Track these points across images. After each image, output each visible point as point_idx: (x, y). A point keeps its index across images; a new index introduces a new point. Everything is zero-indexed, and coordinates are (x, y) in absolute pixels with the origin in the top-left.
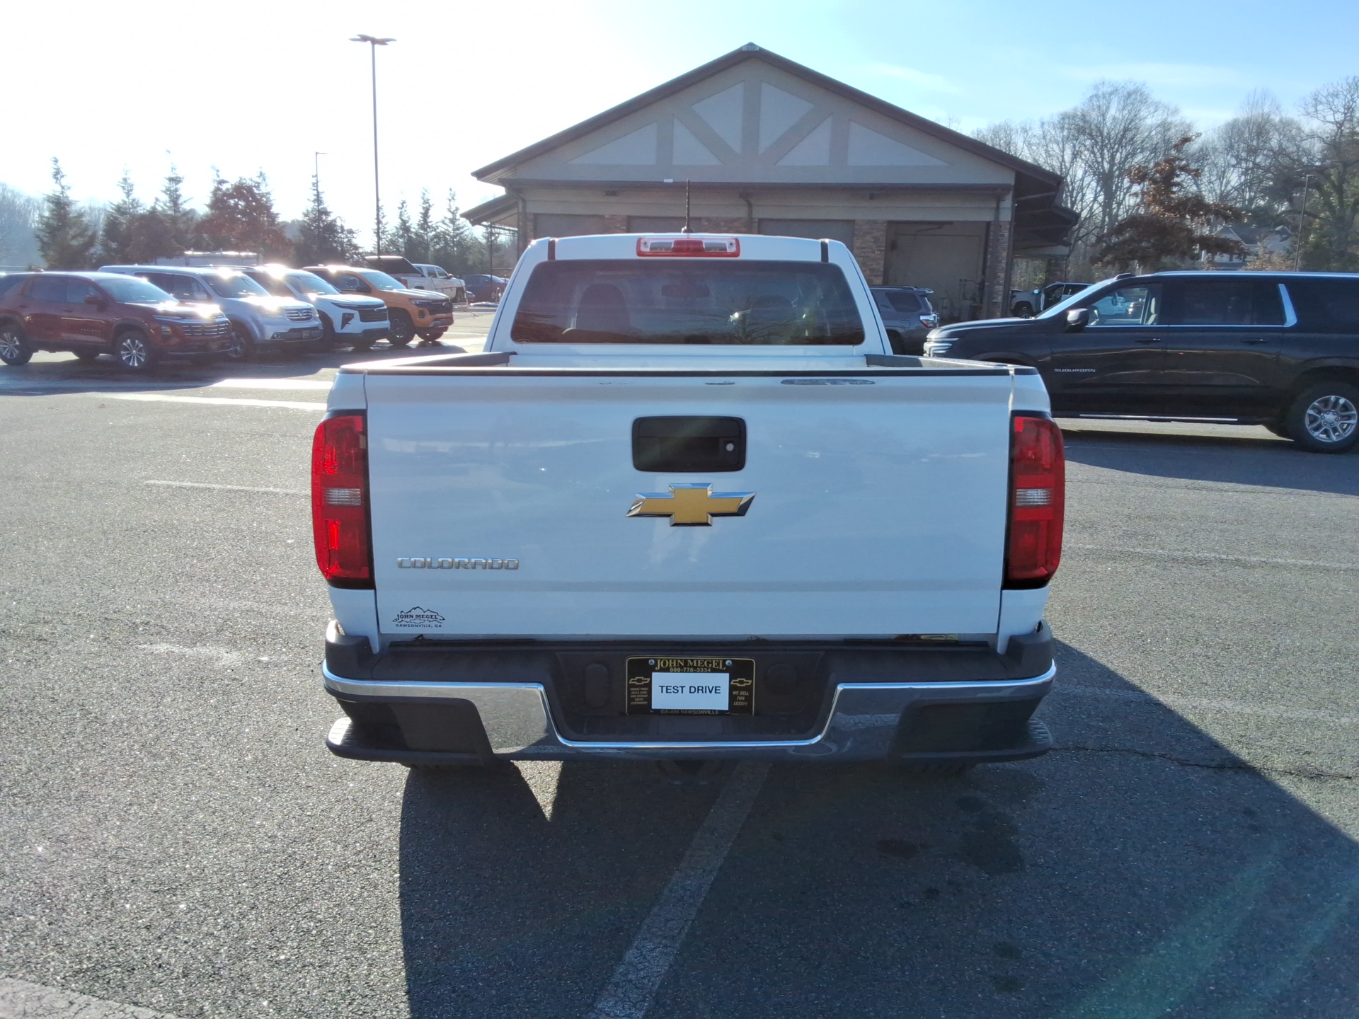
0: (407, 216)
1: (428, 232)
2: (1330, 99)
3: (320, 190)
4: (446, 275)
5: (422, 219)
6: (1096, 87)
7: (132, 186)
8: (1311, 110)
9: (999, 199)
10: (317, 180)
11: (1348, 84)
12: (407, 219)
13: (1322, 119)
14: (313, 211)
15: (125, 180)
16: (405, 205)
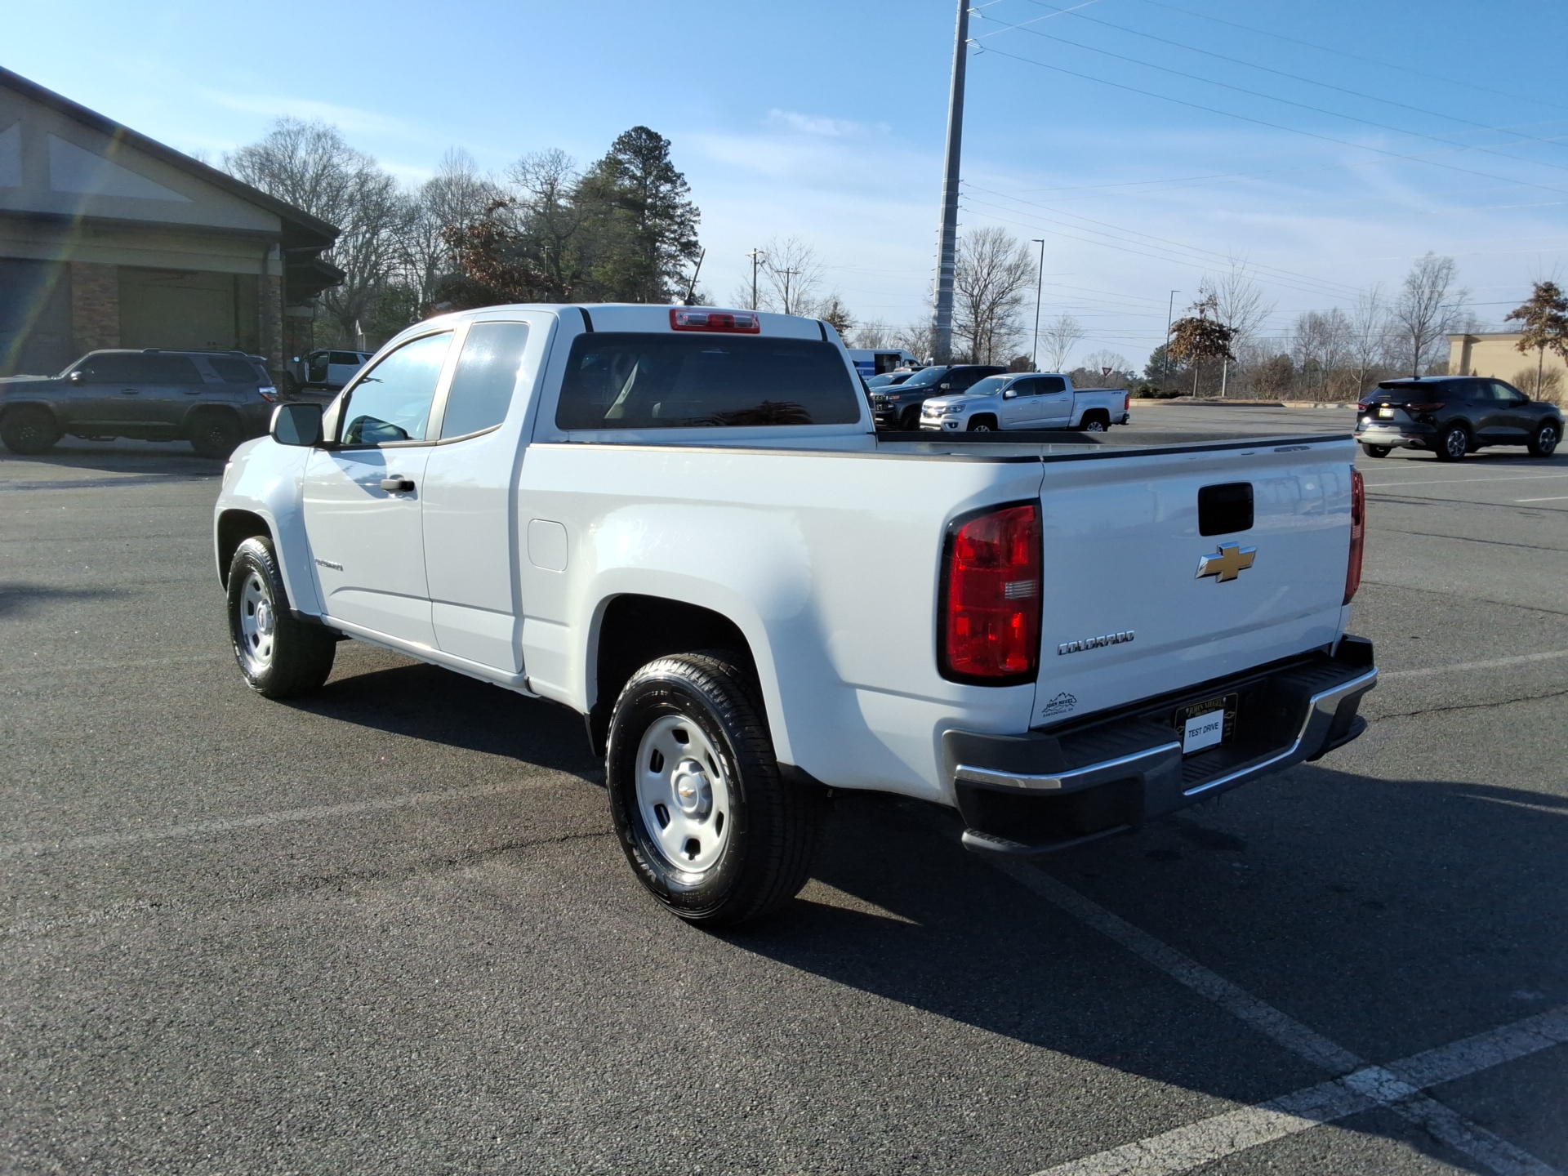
2: (537, 169)
6: (279, 123)
8: (521, 178)
9: (268, 249)
11: (551, 155)
13: (532, 188)
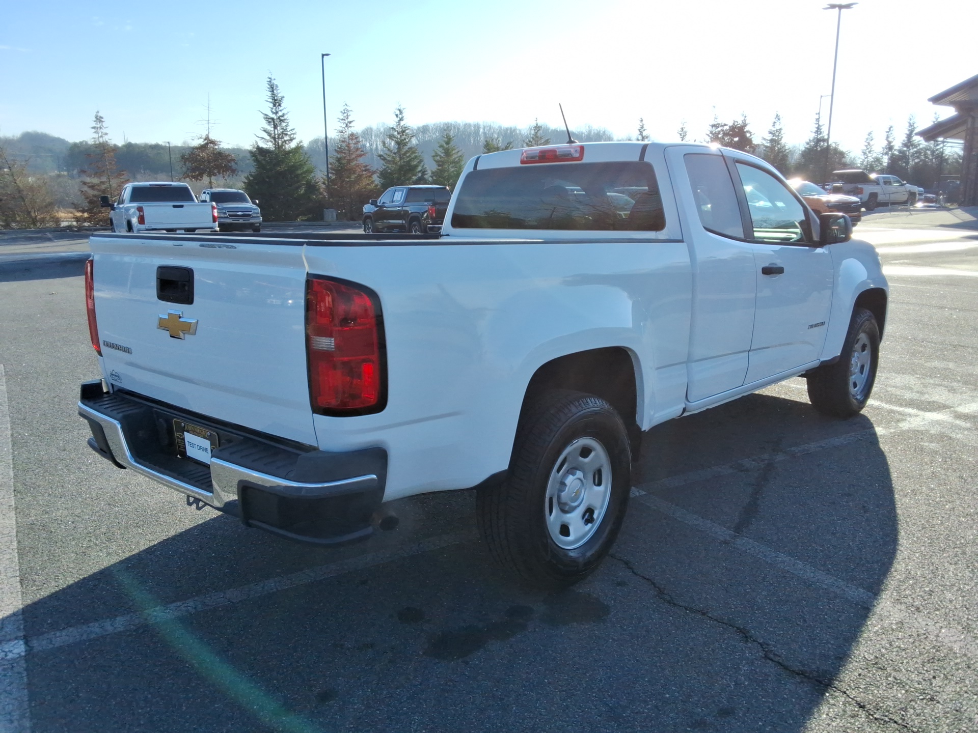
0: (893, 137)
1: (910, 149)
3: (820, 124)
4: (901, 182)
5: (906, 139)
7: (686, 132)
10: (819, 116)
12: (892, 140)
14: (813, 140)
15: (682, 129)
16: (892, 129)
